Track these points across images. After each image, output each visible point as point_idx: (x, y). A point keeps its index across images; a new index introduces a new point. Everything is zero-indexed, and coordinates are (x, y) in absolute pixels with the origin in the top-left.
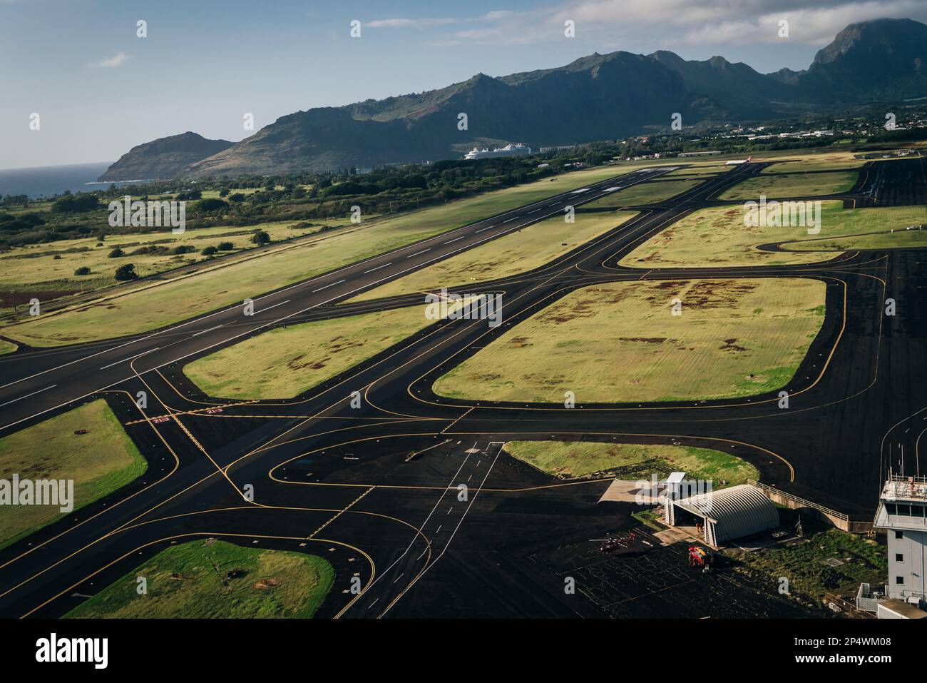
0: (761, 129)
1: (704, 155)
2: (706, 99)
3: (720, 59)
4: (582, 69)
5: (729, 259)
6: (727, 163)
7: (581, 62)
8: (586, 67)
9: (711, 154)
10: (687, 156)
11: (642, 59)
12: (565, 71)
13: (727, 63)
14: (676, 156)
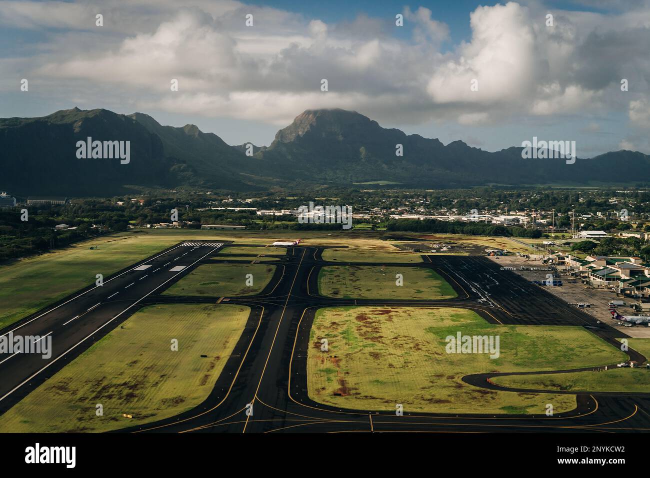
0: (249, 201)
1: (229, 229)
2: (184, 165)
3: (193, 127)
4: (64, 122)
5: (449, 399)
6: (274, 244)
7: (61, 115)
8: (67, 120)
9: (235, 229)
10: (211, 228)
11: (123, 119)
12: (47, 122)
13: (200, 132)
14: (198, 227)
